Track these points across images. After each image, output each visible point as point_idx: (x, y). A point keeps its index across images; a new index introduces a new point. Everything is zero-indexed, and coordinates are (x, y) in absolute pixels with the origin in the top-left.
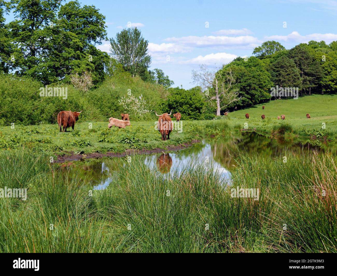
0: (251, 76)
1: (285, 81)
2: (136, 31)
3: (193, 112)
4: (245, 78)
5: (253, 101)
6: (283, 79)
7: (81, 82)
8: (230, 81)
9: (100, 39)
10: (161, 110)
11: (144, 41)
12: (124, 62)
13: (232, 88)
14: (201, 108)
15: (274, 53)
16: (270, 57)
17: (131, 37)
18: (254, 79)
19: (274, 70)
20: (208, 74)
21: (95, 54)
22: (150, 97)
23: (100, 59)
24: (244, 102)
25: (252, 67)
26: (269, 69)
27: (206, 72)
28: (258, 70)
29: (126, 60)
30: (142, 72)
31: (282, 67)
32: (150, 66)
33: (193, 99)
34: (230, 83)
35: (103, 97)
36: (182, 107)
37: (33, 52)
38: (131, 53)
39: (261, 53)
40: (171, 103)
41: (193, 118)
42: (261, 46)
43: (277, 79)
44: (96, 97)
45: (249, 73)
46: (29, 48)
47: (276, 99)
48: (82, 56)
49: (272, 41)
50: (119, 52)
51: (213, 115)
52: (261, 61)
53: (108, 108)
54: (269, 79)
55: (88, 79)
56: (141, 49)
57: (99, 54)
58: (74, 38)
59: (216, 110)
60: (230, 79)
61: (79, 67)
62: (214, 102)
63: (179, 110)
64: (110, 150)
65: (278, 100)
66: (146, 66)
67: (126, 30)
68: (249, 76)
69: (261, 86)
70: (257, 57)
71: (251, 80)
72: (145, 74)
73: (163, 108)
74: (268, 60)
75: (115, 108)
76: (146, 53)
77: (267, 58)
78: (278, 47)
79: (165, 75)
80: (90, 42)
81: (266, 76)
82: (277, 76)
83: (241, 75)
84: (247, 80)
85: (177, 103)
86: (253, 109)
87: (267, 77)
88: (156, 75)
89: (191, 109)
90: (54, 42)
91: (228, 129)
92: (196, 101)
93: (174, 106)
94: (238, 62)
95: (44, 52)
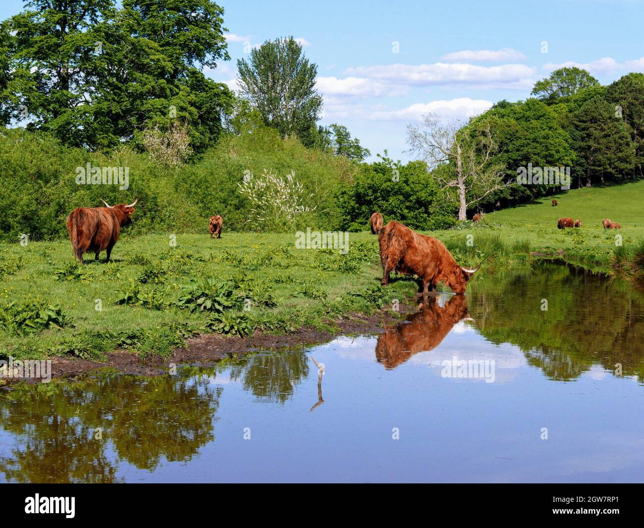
0: (529, 139)
1: (599, 150)
2: (293, 44)
3: (412, 211)
4: (518, 143)
5: (534, 190)
6: (596, 145)
7: (165, 145)
8: (486, 149)
9: (214, 57)
10: (339, 207)
11: (309, 66)
12: (266, 108)
13: (491, 164)
14: (430, 202)
15: (575, 91)
16: (568, 101)
17: (281, 57)
18: (535, 144)
19: (577, 127)
20: (442, 133)
21: (201, 87)
22: (316, 179)
23: (211, 99)
24: (515, 192)
25: (532, 121)
26: (566, 124)
27: (437, 129)
28: (545, 127)
29: (272, 104)
30: (305, 130)
31: (594, 120)
32: (320, 117)
33: (413, 182)
34: (486, 153)
35: (209, 179)
36: (387, 201)
37: (64, 81)
38: (282, 91)
39: (549, 92)
40: (361, 191)
41: (413, 225)
42: (548, 78)
43: (583, 144)
44: (193, 177)
45: (526, 133)
46: (54, 72)
47: (581, 187)
48: (171, 90)
49: (571, 68)
50: (256, 89)
51: (451, 219)
52: (550, 109)
53: (220, 202)
54: (566, 145)
55: (181, 139)
56: (302, 82)
57: (210, 88)
58: (153, 51)
59: (456, 208)
60: (488, 143)
61: (164, 114)
62: (453, 192)
63: (379, 207)
64: (129, 341)
65: (584, 188)
66: (313, 116)
67: (271, 43)
68: (526, 139)
69: (550, 159)
70: (540, 101)
71: (529, 146)
72: (309, 135)
73: (345, 203)
74: (563, 105)
75: (236, 202)
76: (312, 89)
77: (561, 101)
78: (585, 79)
79: (352, 138)
80: (190, 63)
81: (561, 139)
82: (583, 139)
83: (509, 137)
84: (522, 146)
85: (375, 191)
86: (534, 206)
87: (564, 141)
88: (333, 137)
89: (408, 204)
90: (110, 60)
91: (504, 253)
92: (418, 187)
93: (368, 198)
94: (502, 111)
95: (87, 82)
